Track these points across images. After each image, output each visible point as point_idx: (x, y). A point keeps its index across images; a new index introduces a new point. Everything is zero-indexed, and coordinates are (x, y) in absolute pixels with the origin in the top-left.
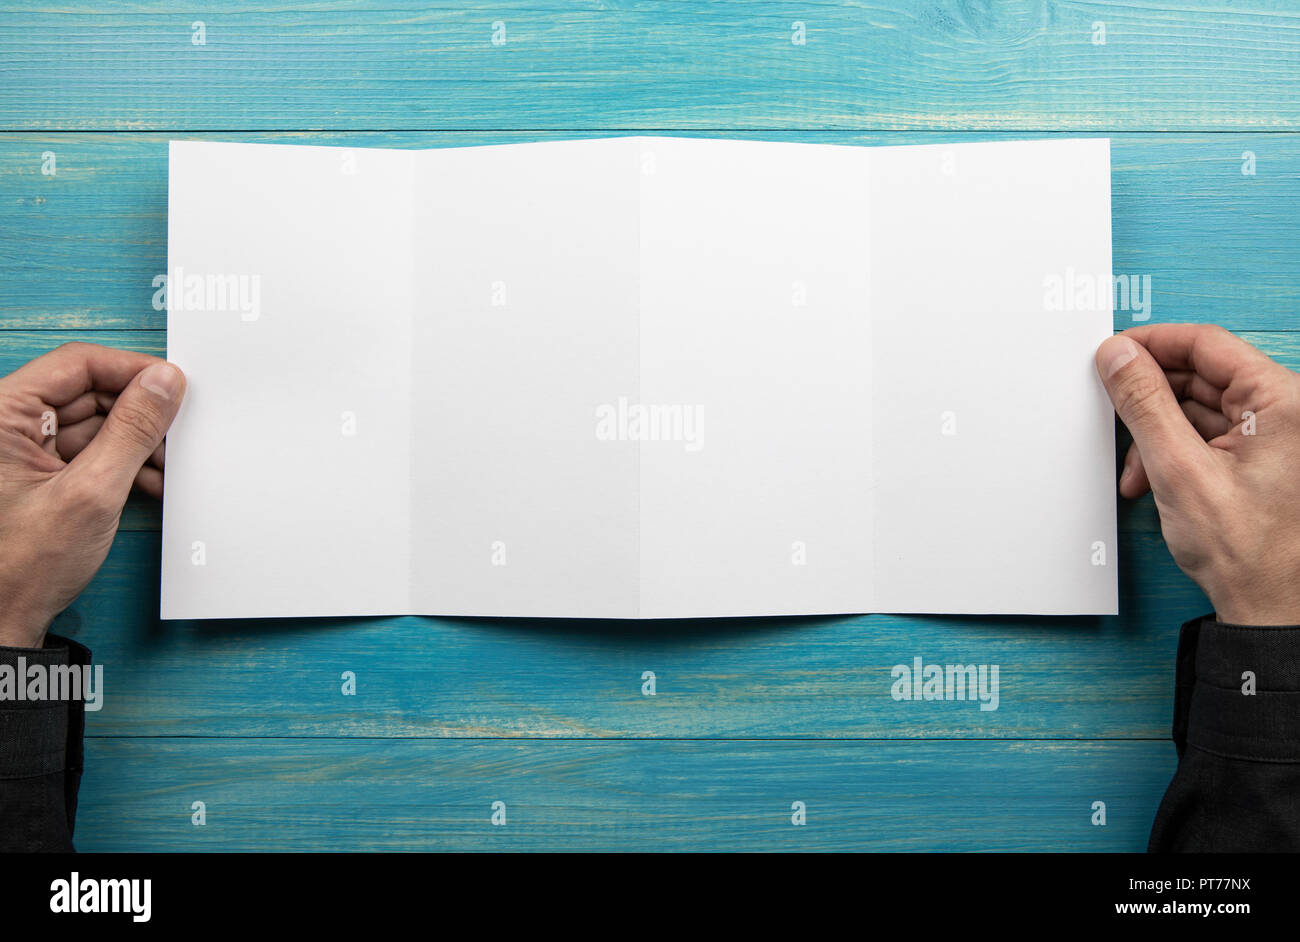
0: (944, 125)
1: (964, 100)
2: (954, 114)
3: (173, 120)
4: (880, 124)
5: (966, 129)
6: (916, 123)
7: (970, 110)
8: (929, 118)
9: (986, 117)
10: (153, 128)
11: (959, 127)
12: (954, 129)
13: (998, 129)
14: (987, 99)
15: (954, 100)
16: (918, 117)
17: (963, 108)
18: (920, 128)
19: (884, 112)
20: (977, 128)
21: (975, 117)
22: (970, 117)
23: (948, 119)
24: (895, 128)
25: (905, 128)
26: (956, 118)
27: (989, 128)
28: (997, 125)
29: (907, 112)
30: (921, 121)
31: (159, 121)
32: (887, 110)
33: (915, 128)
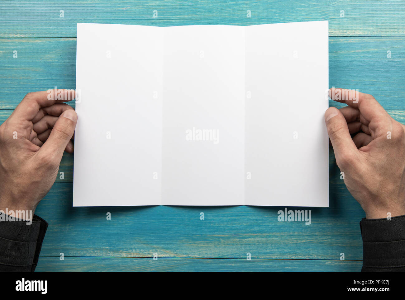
31: (25, 34)
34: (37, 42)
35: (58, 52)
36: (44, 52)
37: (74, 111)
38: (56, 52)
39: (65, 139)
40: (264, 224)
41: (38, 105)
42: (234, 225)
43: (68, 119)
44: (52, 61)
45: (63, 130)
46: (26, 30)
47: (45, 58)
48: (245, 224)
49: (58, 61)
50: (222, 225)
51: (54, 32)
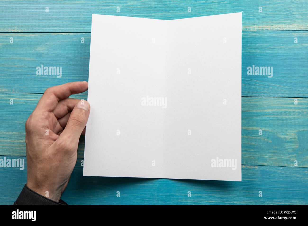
0: (269, 29)
1: (276, 21)
2: (272, 25)
3: (26, 29)
4: (247, 29)
5: (276, 30)
6: (259, 28)
7: (278, 24)
8: (264, 27)
9: (284, 26)
10: (19, 32)
11: (274, 30)
12: (272, 30)
13: (288, 30)
14: (284, 20)
15: (272, 21)
16: (260, 26)
17: (275, 23)
18: (260, 30)
19: (248, 25)
20: (280, 30)
21: (280, 26)
22: (278, 26)
23: (270, 27)
24: (252, 30)
25: (255, 30)
26: (273, 27)
27: (285, 30)
28: (288, 29)
29: (256, 25)
30: (261, 28)
31: (21, 29)
32: (249, 24)
33: (259, 30)
34: (31, 36)
35: (48, 44)
36: (37, 45)
37: (86, 101)
38: (46, 45)
39: (78, 126)
40: (229, 203)
41: (56, 97)
42: (201, 201)
43: (81, 109)
44: (43, 52)
45: (76, 119)
46: (22, 25)
47: (37, 50)
48: (211, 202)
49: (48, 52)
50: (189, 201)
51: (46, 28)
